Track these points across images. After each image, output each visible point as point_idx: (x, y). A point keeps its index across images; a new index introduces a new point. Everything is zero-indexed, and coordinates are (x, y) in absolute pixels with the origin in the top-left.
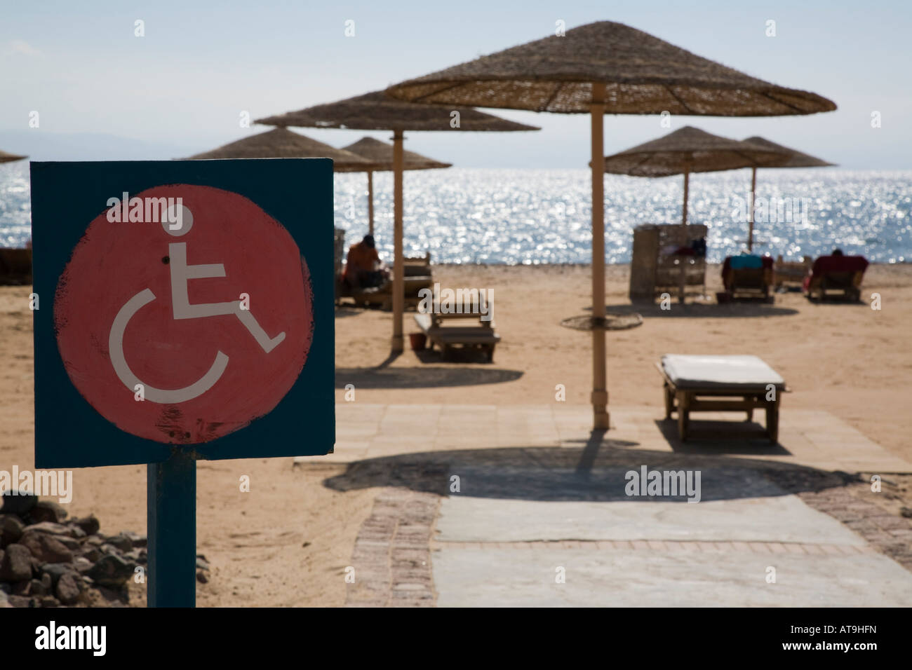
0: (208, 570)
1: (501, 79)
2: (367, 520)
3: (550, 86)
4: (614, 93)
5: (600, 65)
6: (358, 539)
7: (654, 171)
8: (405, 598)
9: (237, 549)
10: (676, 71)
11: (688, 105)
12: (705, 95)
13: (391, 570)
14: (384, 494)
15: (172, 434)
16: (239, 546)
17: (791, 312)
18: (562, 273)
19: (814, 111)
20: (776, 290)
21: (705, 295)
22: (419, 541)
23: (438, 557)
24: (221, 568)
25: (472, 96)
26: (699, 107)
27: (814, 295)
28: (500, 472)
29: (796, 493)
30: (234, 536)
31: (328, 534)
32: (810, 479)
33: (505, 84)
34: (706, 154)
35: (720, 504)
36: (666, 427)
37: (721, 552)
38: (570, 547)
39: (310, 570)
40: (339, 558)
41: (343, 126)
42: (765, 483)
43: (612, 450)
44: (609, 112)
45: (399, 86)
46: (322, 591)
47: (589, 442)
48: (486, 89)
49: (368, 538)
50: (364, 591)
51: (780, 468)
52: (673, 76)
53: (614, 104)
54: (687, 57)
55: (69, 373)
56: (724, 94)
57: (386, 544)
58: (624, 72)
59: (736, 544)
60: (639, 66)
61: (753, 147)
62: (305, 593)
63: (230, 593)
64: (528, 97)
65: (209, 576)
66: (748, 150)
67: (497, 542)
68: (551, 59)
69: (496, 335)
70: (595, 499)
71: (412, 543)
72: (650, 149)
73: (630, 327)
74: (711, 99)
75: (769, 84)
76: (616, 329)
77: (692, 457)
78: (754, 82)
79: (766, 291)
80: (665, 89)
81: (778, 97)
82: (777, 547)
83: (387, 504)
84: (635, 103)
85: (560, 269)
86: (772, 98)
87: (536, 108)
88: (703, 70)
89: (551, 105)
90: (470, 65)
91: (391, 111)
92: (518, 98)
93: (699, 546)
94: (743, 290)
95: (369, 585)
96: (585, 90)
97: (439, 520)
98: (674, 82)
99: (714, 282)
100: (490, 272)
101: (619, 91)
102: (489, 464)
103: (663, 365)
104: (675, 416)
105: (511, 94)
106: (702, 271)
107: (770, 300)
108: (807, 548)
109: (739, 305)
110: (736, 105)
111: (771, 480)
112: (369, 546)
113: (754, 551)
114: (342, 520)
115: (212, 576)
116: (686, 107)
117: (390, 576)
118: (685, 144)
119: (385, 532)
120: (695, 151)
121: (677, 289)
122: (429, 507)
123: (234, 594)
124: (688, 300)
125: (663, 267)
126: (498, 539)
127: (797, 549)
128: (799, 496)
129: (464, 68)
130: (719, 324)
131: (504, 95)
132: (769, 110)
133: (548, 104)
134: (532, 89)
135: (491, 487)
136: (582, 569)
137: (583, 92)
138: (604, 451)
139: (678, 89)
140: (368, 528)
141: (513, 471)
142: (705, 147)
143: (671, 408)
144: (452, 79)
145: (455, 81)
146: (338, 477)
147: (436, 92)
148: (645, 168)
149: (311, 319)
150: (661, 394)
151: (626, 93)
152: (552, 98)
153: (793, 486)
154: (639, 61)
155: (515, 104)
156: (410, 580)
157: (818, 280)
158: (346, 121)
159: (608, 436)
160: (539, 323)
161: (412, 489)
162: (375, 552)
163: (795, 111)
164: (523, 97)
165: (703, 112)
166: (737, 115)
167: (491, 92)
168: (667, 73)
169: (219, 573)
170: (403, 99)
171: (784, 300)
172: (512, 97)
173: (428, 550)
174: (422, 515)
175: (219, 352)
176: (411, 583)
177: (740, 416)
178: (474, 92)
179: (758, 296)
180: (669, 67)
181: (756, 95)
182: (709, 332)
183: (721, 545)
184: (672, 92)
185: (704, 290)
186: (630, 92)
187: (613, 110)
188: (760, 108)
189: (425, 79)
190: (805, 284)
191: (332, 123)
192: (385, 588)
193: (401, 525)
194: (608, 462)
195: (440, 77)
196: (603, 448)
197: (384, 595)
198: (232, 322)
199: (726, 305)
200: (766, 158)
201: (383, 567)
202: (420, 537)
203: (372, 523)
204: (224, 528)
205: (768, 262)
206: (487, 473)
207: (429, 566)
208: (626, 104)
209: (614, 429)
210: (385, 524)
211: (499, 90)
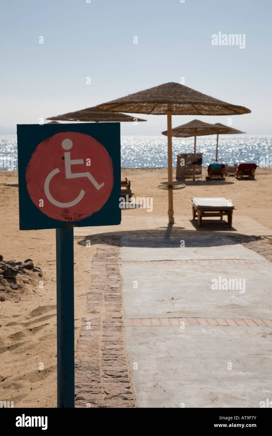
0: (42, 272)
1: (136, 103)
2: (95, 255)
3: (152, 105)
4: (174, 108)
5: (171, 97)
6: (93, 261)
7: (184, 135)
8: (112, 281)
9: (50, 266)
10: (197, 100)
11: (200, 111)
12: (206, 108)
13: (106, 272)
14: (99, 246)
15: (66, 218)
16: (51, 265)
17: (232, 183)
18: (152, 171)
19: (243, 113)
20: (226, 176)
21: (202, 178)
22: (114, 262)
23: (121, 267)
24: (46, 271)
25: (125, 109)
26: (203, 112)
27: (239, 177)
28: (138, 238)
29: (240, 243)
30: (48, 261)
31: (82, 260)
32: (244, 238)
33: (137, 105)
34: (202, 129)
35: (215, 247)
36: (194, 222)
37: (218, 263)
38: (166, 263)
39: (77, 272)
40: (87, 268)
41: (78, 120)
42: (229, 240)
43: (176, 230)
44: (173, 114)
45: (101, 105)
46: (83, 279)
47: (168, 228)
48: (131, 106)
49: (97, 261)
50: (97, 279)
51: (234, 235)
52: (196, 101)
53: (175, 111)
54: (200, 95)
55: (31, 197)
56: (213, 107)
57: (103, 263)
58: (179, 100)
59: (222, 260)
60: (184, 98)
61: (218, 126)
62: (77, 280)
63: (50, 280)
64: (145, 109)
65: (43, 274)
66: (216, 128)
67: (141, 262)
68: (154, 96)
69: (132, 192)
70: (173, 247)
71: (111, 262)
72: (183, 128)
73: (181, 188)
74: (208, 109)
75: (228, 104)
76: (177, 189)
77: (204, 232)
78: (223, 103)
79: (222, 176)
80: (192, 106)
81: (231, 108)
82: (236, 261)
83: (101, 250)
84: (182, 111)
85: (151, 170)
86: (229, 109)
87: (147, 113)
88: (206, 99)
89: (153, 112)
90: (126, 98)
91: (95, 115)
92: (141, 109)
93: (210, 261)
94: (214, 176)
95: (99, 276)
96: (164, 106)
97: (120, 255)
98: (196, 103)
99: (205, 173)
100: (127, 171)
101: (176, 107)
102: (135, 236)
103: (192, 201)
104: (196, 218)
105: (139, 108)
106: (201, 170)
107: (224, 179)
108: (246, 261)
109: (213, 181)
110: (216, 111)
111: (231, 239)
112: (97, 264)
113: (228, 262)
114: (86, 255)
115: (44, 274)
116: (199, 112)
117: (106, 273)
118: (195, 126)
119: (102, 259)
120: (198, 128)
121: (192, 176)
122: (116, 250)
123: (52, 280)
124: (196, 180)
125: (187, 168)
126: (140, 260)
127: (243, 261)
128: (241, 244)
129: (124, 99)
130: (207, 187)
131: (137, 108)
132: (228, 113)
133: (152, 111)
134: (146, 106)
135: (136, 243)
136: (171, 270)
137: (165, 107)
138: (173, 231)
139: (197, 106)
140: (95, 258)
141: (143, 238)
142: (201, 127)
143: (195, 216)
144: (119, 102)
145: (120, 103)
146: (82, 241)
147: (113, 108)
148: (181, 134)
149: (113, 178)
150: (191, 211)
151: (179, 107)
152: (153, 109)
153: (239, 241)
154: (184, 96)
155: (140, 112)
156: (113, 275)
157: (240, 172)
158: (79, 118)
159: (174, 225)
160: (146, 188)
161: (109, 245)
162: (99, 266)
163: (237, 113)
164: (143, 109)
165: (205, 114)
166: (217, 115)
167: (132, 107)
168: (194, 100)
169: (46, 273)
170: (102, 110)
171: (228, 179)
172: (139, 109)
173: (117, 265)
174: (114, 253)
175: (82, 190)
176: (113, 276)
177: (218, 218)
178: (126, 107)
179: (219, 178)
180: (194, 98)
181: (223, 108)
182: (204, 190)
183: (217, 261)
184: (194, 107)
185: (201, 176)
186: (180, 107)
187: (174, 113)
188: (225, 112)
189: (110, 103)
190: (235, 174)
191: (74, 119)
192: (105, 278)
193: (107, 256)
194: (175, 234)
195: (115, 102)
196: (173, 230)
197: (105, 280)
198: (86, 180)
199: (209, 181)
200: (222, 130)
201: (103, 270)
202: (114, 260)
203: (97, 256)
204: (45, 259)
205: (223, 166)
206: (134, 239)
207: (118, 270)
208: (179, 111)
209: (176, 223)
210: (102, 256)
211: (135, 107)
